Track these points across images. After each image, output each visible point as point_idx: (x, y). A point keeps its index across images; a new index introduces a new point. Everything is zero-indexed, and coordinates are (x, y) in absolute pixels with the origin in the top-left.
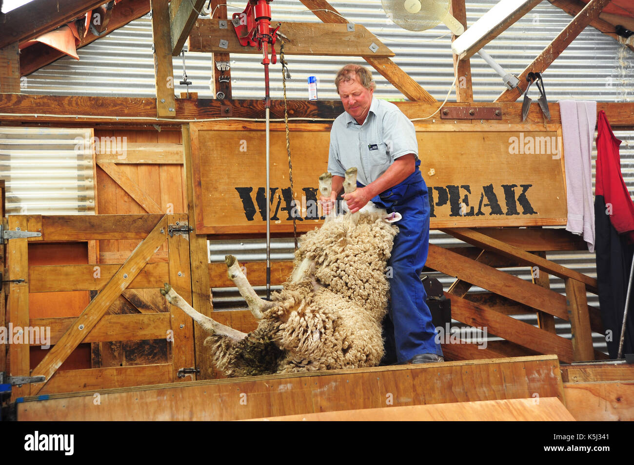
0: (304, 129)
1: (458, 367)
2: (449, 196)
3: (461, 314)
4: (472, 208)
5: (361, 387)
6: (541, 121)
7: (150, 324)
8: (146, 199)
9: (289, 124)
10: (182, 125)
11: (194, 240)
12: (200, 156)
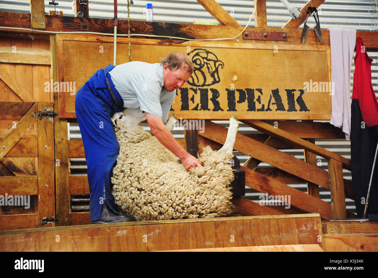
0: (142, 43)
1: (248, 221)
2: (247, 96)
3: (253, 182)
4: (263, 106)
5: (178, 234)
6: (316, 43)
7: (22, 184)
8: (22, 90)
9: (131, 39)
10: (50, 35)
11: (58, 122)
12: (64, 59)
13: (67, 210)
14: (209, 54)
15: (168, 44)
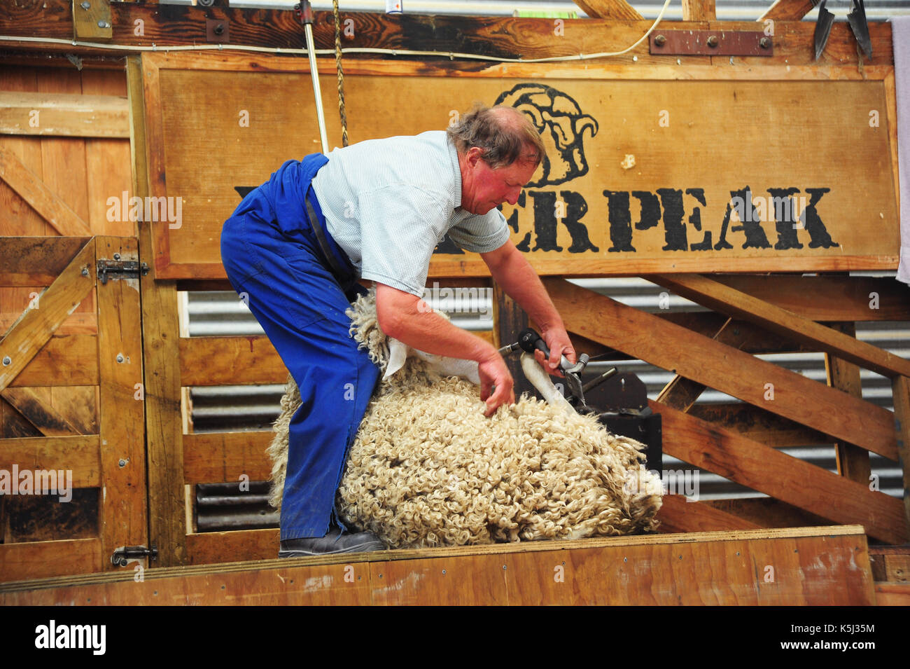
0: (375, 72)
1: (663, 546)
2: (662, 210)
3: (683, 444)
4: (708, 235)
5: (471, 584)
6: (852, 60)
7: (57, 459)
8: (59, 209)
9: (345, 62)
10: (127, 57)
11: (151, 290)
12: (164, 121)
13: (181, 526)
14: (557, 99)
15: (443, 72)
